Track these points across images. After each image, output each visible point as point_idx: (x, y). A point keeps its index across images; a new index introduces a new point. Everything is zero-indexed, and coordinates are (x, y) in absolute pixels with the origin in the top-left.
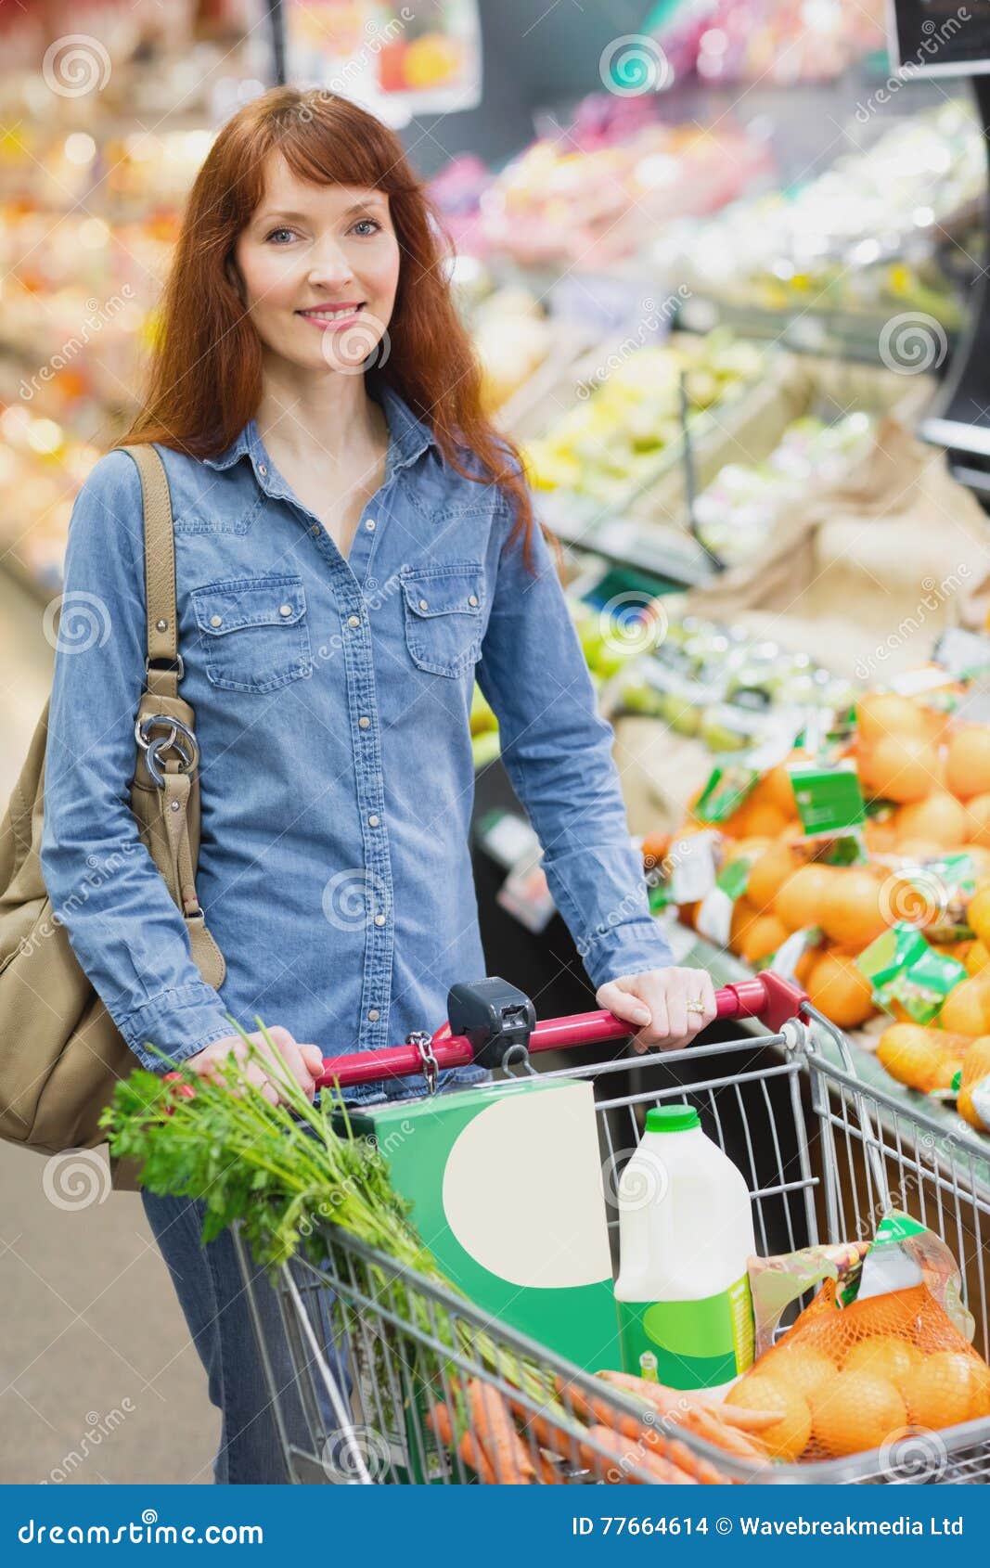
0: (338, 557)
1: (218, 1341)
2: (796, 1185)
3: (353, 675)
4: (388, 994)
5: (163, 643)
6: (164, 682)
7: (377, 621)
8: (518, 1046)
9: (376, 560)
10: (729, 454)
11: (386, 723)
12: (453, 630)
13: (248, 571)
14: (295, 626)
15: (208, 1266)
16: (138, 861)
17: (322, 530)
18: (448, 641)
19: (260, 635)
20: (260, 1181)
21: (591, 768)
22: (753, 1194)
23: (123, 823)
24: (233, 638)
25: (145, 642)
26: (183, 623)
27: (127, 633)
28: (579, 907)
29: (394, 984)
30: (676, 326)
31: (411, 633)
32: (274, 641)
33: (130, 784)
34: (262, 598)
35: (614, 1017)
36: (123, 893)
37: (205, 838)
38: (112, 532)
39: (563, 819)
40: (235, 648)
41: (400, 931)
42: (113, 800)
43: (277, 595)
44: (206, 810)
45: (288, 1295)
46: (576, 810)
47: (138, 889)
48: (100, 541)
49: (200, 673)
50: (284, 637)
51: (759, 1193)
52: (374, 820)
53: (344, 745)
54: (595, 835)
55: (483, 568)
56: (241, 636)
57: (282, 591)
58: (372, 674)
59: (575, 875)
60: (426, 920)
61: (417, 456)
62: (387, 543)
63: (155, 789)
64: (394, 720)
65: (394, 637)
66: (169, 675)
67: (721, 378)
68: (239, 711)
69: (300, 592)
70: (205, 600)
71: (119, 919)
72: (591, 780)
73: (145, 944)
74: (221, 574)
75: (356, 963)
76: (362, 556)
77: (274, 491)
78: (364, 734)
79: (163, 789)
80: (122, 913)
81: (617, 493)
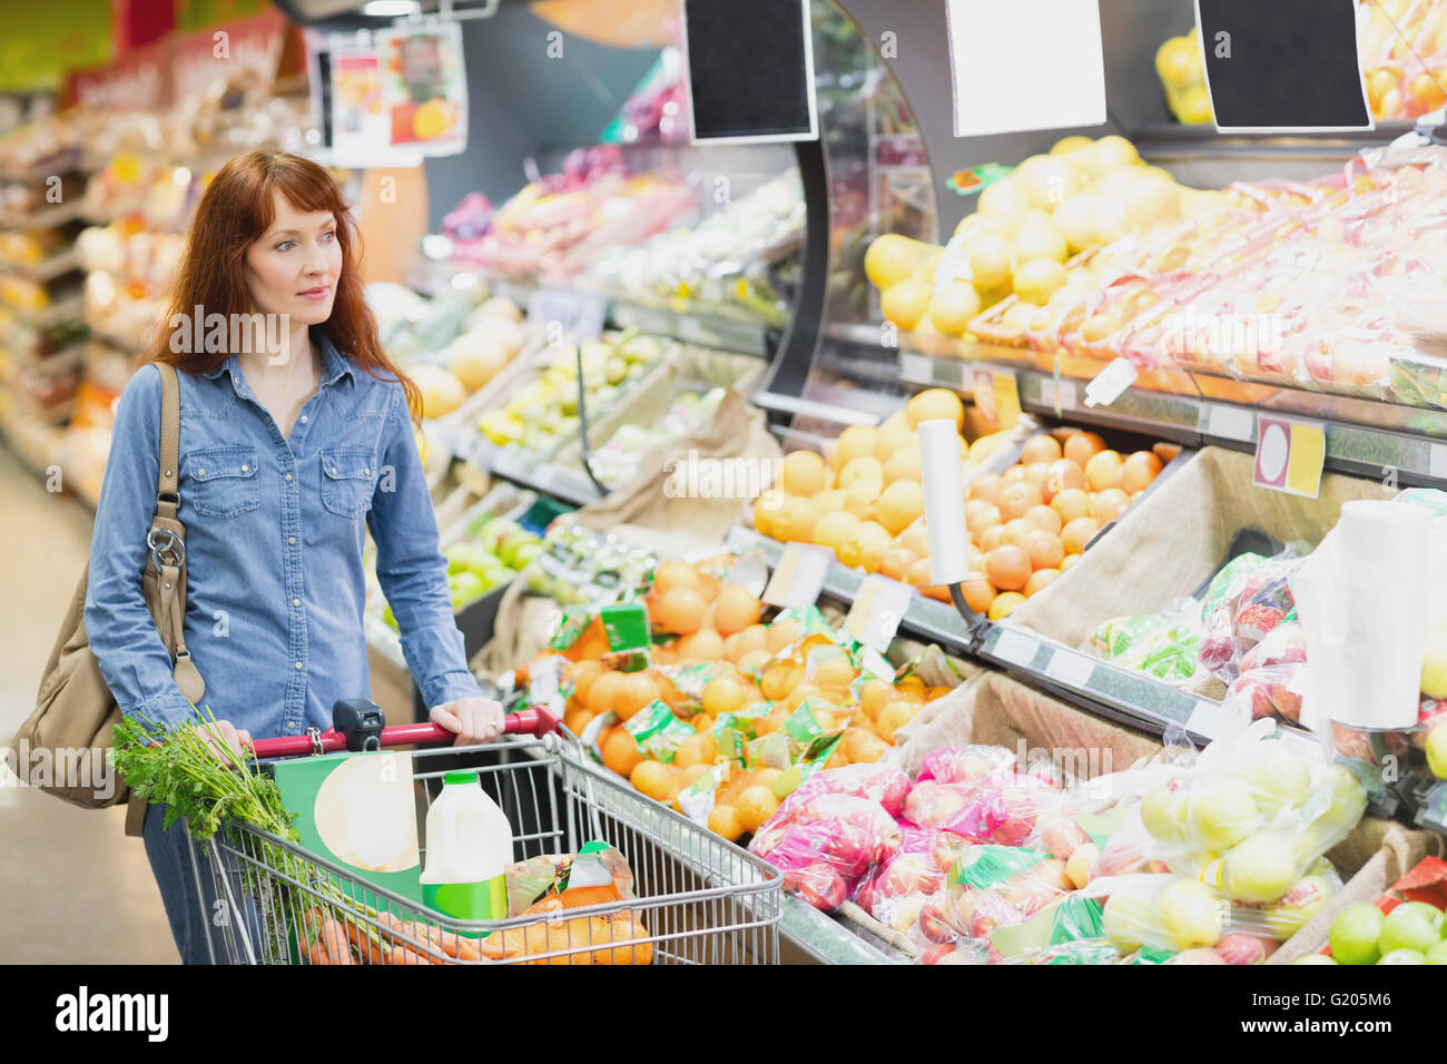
0: (280, 437)
1: (188, 934)
2: (548, 834)
3: (285, 511)
4: (301, 712)
5: (169, 485)
6: (166, 508)
7: (304, 478)
8: (373, 737)
9: (306, 440)
10: (628, 417)
11: (306, 544)
12: (353, 489)
13: (223, 442)
14: (251, 478)
15: (183, 884)
16: (143, 619)
17: (271, 420)
18: (349, 495)
19: (228, 482)
20: (198, 788)
21: (434, 580)
22: (517, 838)
23: (136, 595)
24: (211, 484)
25: (157, 484)
26: (182, 472)
27: (146, 476)
28: (423, 664)
29: (307, 706)
30: (609, 325)
31: (325, 488)
32: (235, 487)
33: (143, 571)
34: (231, 460)
35: (438, 726)
36: (134, 638)
37: (189, 607)
38: (141, 414)
39: (414, 609)
40: (212, 490)
41: (311, 673)
42: (131, 580)
43: (240, 458)
44: (190, 589)
45: (220, 876)
46: (422, 603)
47: (143, 636)
48: (133, 418)
49: (191, 505)
50: (243, 485)
51: (523, 837)
52: (297, 602)
53: (279, 554)
54: (433, 619)
55: (376, 452)
56: (216, 482)
57: (244, 457)
58: (298, 511)
59: (421, 644)
60: (330, 668)
61: (337, 378)
62: (315, 433)
63: (158, 574)
64: (311, 542)
65: (314, 489)
66: (173, 505)
67: (630, 362)
68: (213, 529)
69: (255, 457)
70: (196, 459)
71: (131, 653)
72: (433, 587)
73: (146, 668)
74: (206, 443)
75: (282, 691)
76: (298, 438)
77: (242, 393)
78: (292, 548)
79: (161, 574)
80: (133, 649)
81: (546, 443)
